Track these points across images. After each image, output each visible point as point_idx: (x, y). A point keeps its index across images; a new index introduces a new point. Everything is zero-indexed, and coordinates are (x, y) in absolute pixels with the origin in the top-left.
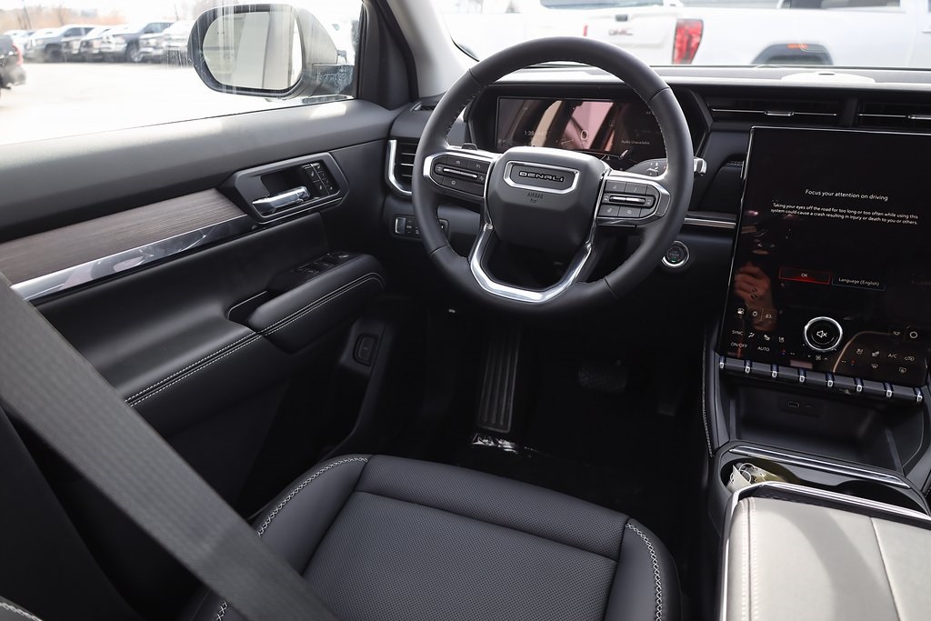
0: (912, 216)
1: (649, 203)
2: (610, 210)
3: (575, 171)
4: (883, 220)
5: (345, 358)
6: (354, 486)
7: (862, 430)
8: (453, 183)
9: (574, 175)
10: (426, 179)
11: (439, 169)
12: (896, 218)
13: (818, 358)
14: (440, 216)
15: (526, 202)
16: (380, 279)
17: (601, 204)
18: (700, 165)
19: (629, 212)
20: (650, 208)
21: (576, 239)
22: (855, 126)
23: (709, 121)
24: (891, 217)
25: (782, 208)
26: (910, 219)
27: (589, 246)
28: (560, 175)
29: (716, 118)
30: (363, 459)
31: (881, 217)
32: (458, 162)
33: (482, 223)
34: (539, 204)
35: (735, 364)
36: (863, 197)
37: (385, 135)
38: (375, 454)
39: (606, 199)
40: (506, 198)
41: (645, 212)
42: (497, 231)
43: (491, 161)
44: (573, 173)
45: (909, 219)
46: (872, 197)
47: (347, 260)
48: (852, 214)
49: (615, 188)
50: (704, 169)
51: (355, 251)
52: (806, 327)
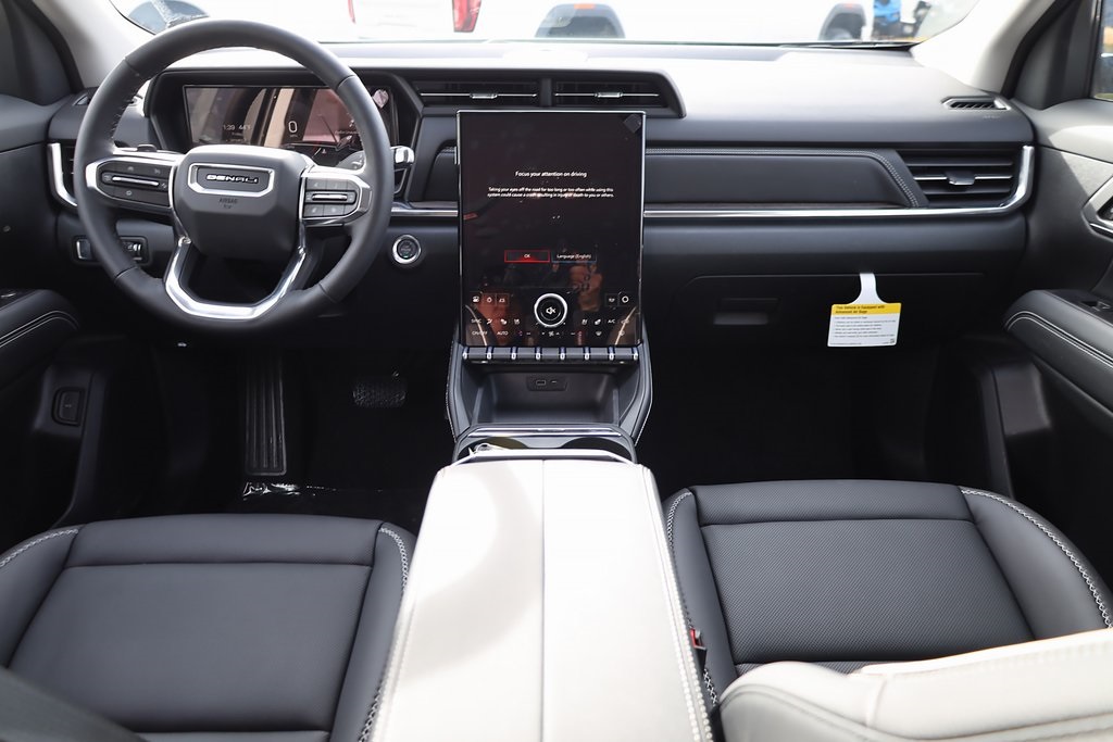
0: (608, 190)
1: (351, 200)
2: (315, 211)
3: (270, 170)
4: (586, 195)
5: (40, 421)
6: (62, 564)
7: (600, 394)
8: (129, 193)
9: (268, 174)
10: (92, 190)
11: (107, 177)
12: (596, 193)
13: (551, 334)
14: (120, 234)
15: (219, 209)
16: (68, 318)
17: (305, 204)
18: (406, 154)
19: (334, 210)
20: (353, 203)
21: (286, 244)
22: (554, 105)
23: (419, 106)
24: (591, 192)
25: (496, 192)
26: (608, 193)
27: (301, 251)
28: (252, 175)
29: (427, 103)
30: (71, 531)
31: (583, 193)
32: (131, 168)
33: (177, 238)
34: (234, 210)
35: (476, 353)
36: (566, 174)
37: (41, 138)
38: (87, 522)
39: (309, 199)
40: (195, 206)
41: (349, 209)
42: (197, 245)
43: (173, 165)
44: (267, 172)
45: (606, 193)
46: (573, 174)
47: (12, 299)
48: (559, 192)
49: (316, 186)
50: (411, 158)
51: (23, 287)
52: (536, 306)
